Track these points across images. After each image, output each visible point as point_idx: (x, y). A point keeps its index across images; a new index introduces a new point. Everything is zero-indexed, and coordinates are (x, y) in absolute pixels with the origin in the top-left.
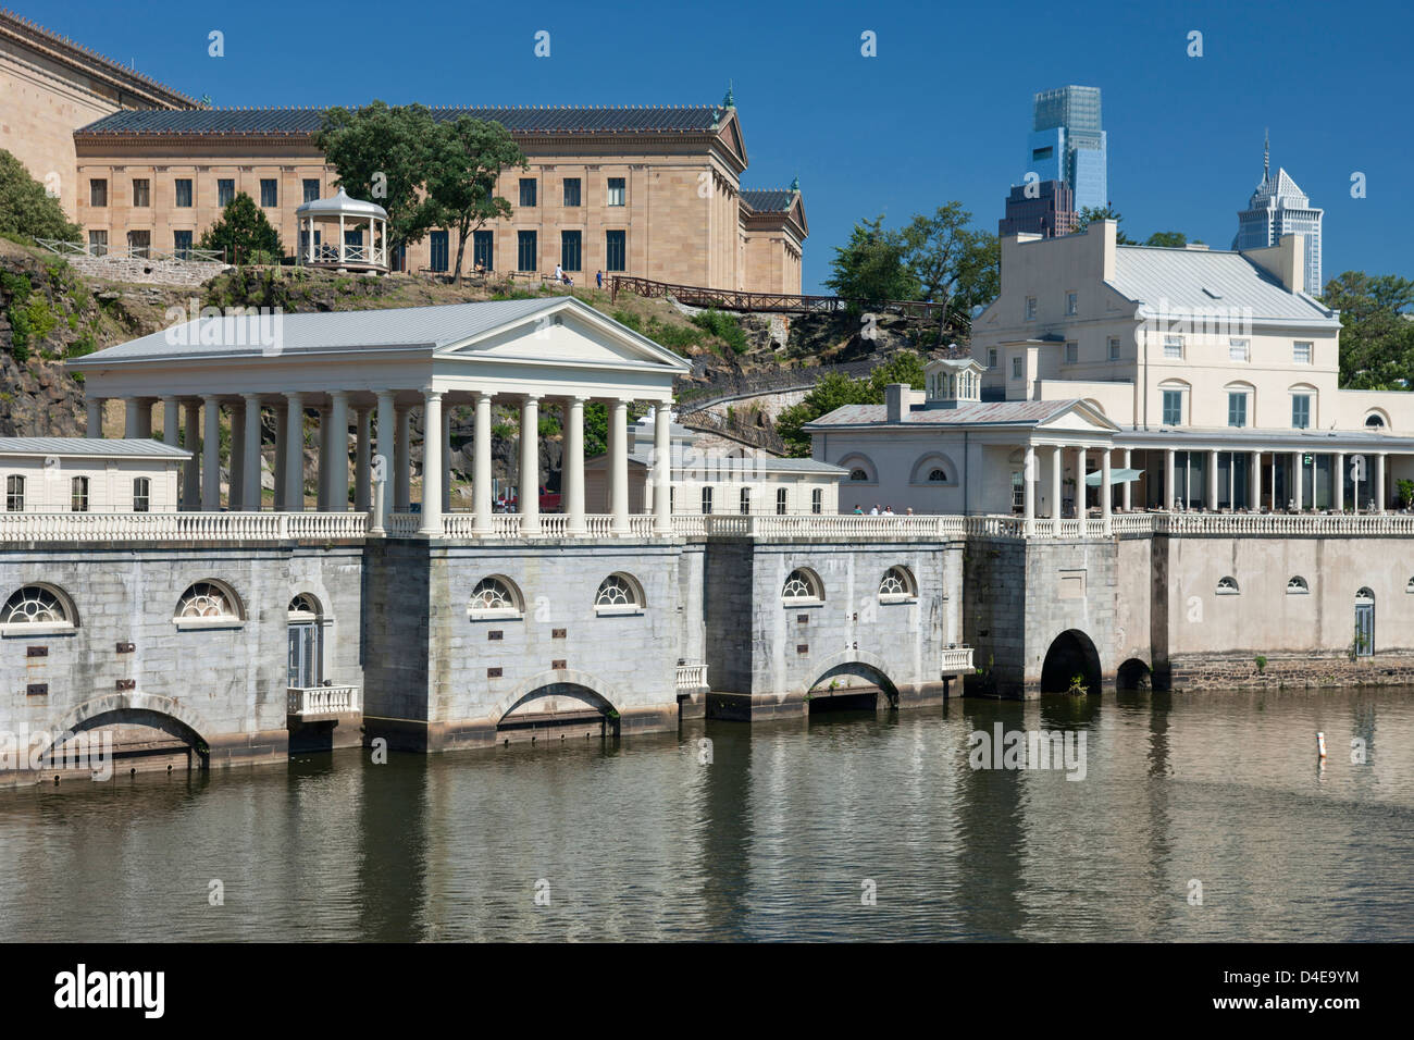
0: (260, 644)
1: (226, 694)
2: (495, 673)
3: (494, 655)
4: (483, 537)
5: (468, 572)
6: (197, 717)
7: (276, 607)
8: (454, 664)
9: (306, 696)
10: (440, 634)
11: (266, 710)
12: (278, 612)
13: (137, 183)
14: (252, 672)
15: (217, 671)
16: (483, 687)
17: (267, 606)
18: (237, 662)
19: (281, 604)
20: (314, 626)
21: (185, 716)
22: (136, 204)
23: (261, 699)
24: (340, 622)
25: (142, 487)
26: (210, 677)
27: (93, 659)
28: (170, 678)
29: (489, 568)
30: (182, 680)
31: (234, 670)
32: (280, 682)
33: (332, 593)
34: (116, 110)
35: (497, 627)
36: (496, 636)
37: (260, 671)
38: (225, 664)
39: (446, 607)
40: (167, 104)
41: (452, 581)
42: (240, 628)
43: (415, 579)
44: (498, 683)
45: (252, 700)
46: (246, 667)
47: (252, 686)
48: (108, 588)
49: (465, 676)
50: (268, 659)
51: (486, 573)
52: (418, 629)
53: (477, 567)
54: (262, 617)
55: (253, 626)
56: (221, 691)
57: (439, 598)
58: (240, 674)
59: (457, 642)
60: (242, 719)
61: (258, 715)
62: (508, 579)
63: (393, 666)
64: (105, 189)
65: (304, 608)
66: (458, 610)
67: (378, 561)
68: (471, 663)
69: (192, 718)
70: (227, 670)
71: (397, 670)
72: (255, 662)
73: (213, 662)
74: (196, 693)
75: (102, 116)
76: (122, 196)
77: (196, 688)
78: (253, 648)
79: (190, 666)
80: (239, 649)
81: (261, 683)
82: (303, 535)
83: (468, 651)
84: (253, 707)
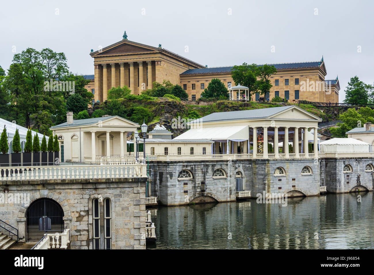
0: (230, 182)
1: (224, 192)
2: (280, 188)
3: (280, 184)
4: (277, 159)
5: (274, 166)
6: (218, 198)
7: (233, 174)
8: (271, 186)
9: (240, 193)
10: (268, 180)
11: (232, 196)
12: (234, 175)
13: (193, 84)
14: (229, 188)
15: (222, 188)
16: (277, 191)
17: (231, 174)
18: (226, 186)
19: (234, 174)
20: (241, 178)
21: (215, 197)
22: (193, 89)
23: (231, 194)
24: (246, 177)
25: (204, 149)
26: (220, 189)
27: (197, 185)
28: (212, 189)
29: (278, 165)
30: (215, 190)
31: (225, 188)
32: (234, 190)
33: (244, 171)
34: (188, 69)
35: (280, 178)
36: (280, 180)
37: (230, 188)
38: (223, 186)
39: (269, 174)
40: (199, 67)
41: (270, 168)
42: (226, 179)
43: (262, 168)
44: (281, 190)
45: (229, 194)
46: (228, 187)
47: (229, 191)
48: (199, 171)
49: (273, 189)
50: (232, 185)
51: (278, 166)
52: (263, 179)
53: (276, 165)
54: (230, 176)
55: (229, 178)
56: (222, 192)
57: (268, 172)
58: (226, 188)
59: (272, 181)
60: (227, 198)
61: (230, 197)
62: (282, 168)
63: (258, 187)
64: (186, 86)
65: (239, 174)
66: (272, 174)
67: (254, 164)
68: (275, 186)
69: (217, 198)
70: (224, 188)
71: (259, 188)
72: (229, 186)
73: (220, 186)
74: (217, 193)
75: (186, 71)
76: (190, 88)
77: (217, 191)
78: (229, 183)
79: (216, 187)
80: (226, 183)
81: (230, 190)
82: (238, 159)
83: (274, 183)
84: (229, 195)
